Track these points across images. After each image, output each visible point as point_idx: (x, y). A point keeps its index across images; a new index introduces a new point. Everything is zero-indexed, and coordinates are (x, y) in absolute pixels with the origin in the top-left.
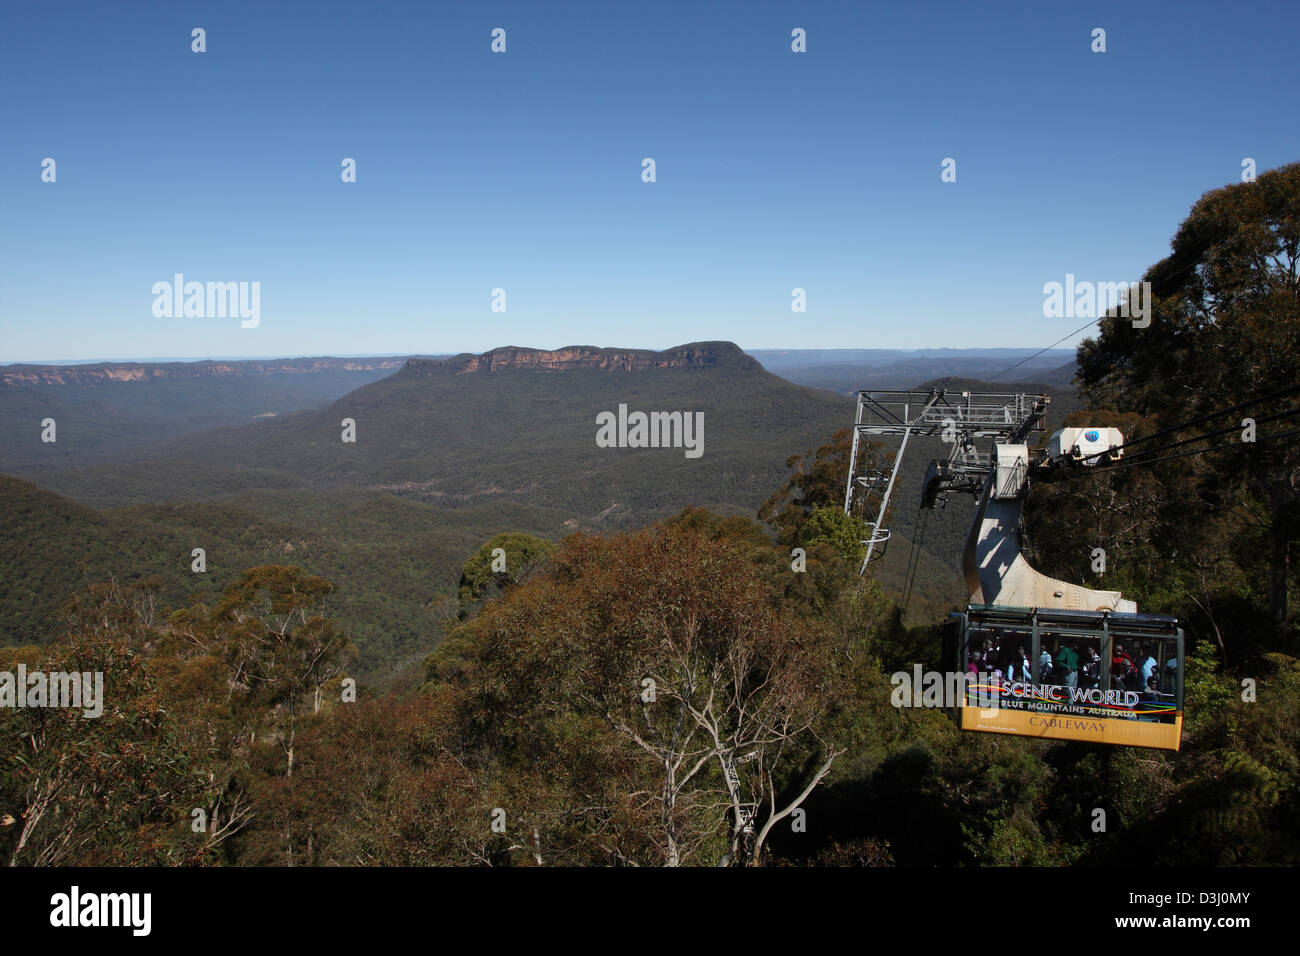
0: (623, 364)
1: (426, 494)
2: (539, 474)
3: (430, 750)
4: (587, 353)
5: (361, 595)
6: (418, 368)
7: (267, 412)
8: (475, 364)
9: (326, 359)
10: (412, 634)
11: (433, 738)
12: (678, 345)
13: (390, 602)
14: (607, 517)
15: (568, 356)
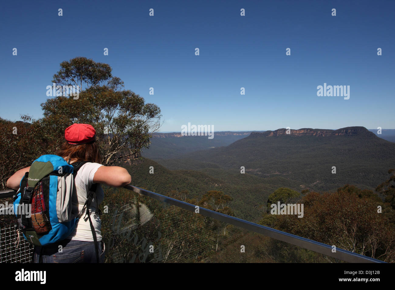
0: (322, 134)
1: (256, 173)
2: (292, 169)
3: (263, 253)
4: (309, 131)
5: (235, 201)
6: (255, 135)
7: (212, 147)
8: (272, 134)
9: (229, 132)
10: (250, 215)
11: (263, 249)
12: (342, 128)
13: (244, 205)
14: (315, 185)
15: (302, 132)
